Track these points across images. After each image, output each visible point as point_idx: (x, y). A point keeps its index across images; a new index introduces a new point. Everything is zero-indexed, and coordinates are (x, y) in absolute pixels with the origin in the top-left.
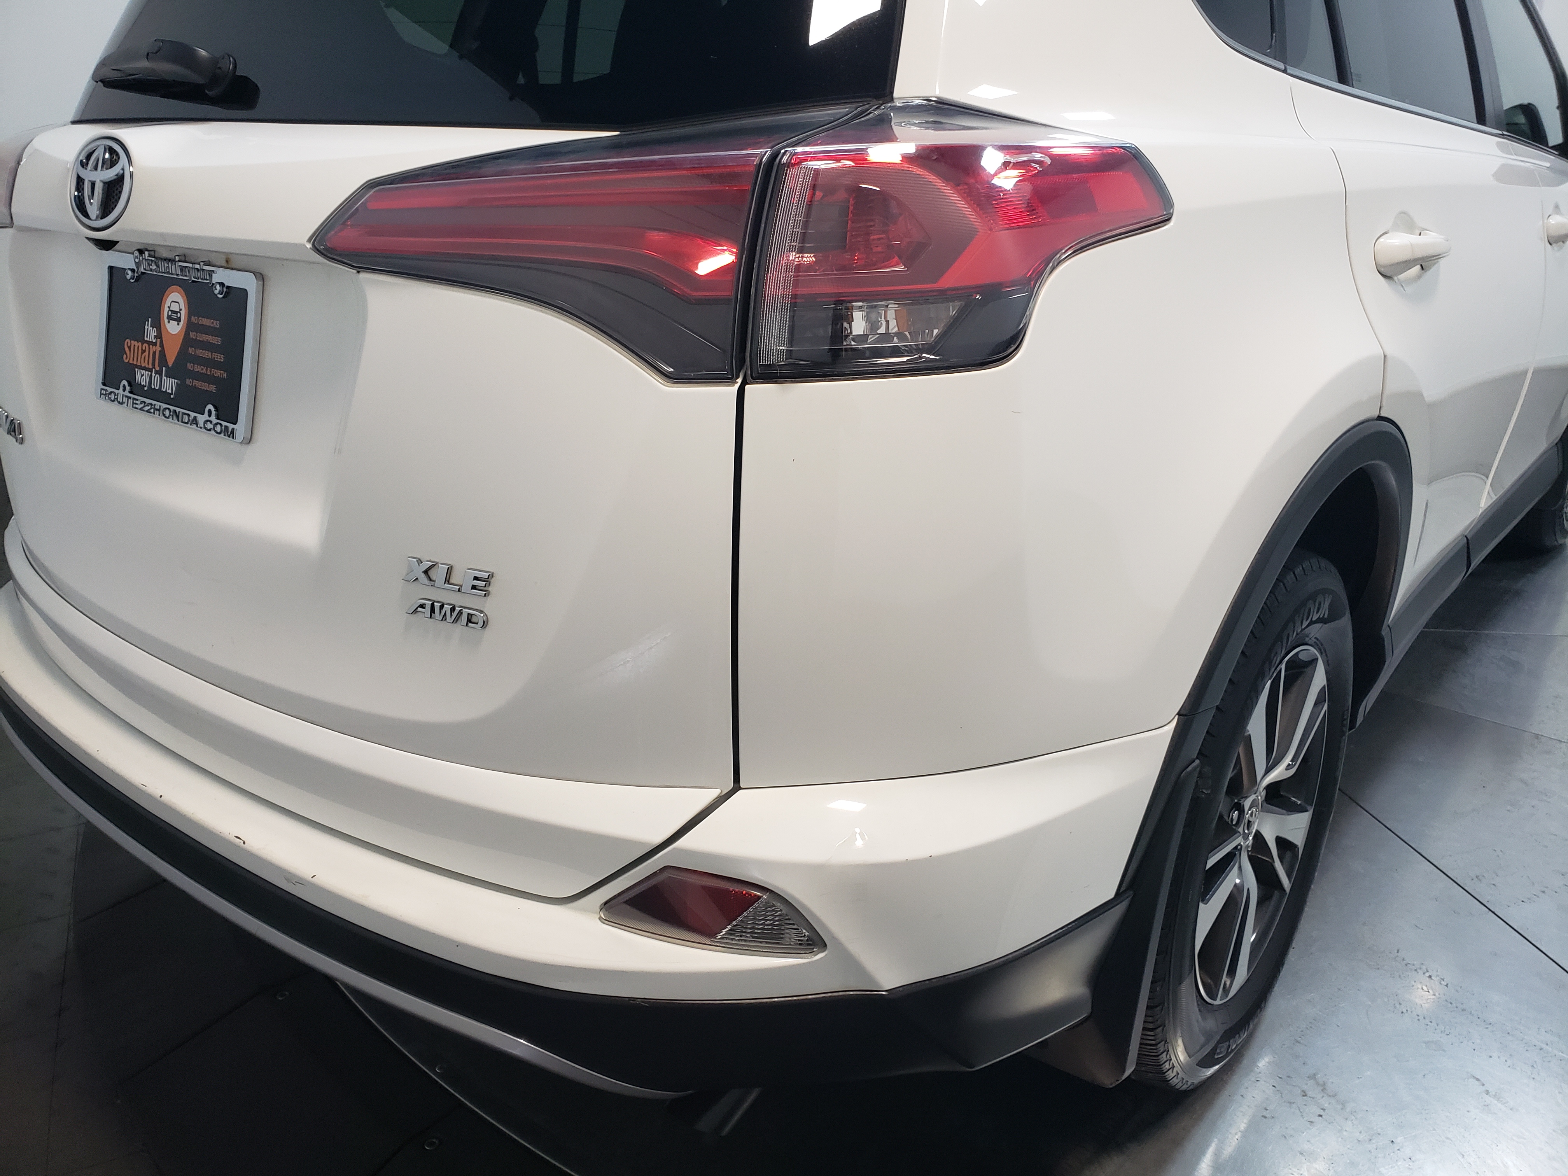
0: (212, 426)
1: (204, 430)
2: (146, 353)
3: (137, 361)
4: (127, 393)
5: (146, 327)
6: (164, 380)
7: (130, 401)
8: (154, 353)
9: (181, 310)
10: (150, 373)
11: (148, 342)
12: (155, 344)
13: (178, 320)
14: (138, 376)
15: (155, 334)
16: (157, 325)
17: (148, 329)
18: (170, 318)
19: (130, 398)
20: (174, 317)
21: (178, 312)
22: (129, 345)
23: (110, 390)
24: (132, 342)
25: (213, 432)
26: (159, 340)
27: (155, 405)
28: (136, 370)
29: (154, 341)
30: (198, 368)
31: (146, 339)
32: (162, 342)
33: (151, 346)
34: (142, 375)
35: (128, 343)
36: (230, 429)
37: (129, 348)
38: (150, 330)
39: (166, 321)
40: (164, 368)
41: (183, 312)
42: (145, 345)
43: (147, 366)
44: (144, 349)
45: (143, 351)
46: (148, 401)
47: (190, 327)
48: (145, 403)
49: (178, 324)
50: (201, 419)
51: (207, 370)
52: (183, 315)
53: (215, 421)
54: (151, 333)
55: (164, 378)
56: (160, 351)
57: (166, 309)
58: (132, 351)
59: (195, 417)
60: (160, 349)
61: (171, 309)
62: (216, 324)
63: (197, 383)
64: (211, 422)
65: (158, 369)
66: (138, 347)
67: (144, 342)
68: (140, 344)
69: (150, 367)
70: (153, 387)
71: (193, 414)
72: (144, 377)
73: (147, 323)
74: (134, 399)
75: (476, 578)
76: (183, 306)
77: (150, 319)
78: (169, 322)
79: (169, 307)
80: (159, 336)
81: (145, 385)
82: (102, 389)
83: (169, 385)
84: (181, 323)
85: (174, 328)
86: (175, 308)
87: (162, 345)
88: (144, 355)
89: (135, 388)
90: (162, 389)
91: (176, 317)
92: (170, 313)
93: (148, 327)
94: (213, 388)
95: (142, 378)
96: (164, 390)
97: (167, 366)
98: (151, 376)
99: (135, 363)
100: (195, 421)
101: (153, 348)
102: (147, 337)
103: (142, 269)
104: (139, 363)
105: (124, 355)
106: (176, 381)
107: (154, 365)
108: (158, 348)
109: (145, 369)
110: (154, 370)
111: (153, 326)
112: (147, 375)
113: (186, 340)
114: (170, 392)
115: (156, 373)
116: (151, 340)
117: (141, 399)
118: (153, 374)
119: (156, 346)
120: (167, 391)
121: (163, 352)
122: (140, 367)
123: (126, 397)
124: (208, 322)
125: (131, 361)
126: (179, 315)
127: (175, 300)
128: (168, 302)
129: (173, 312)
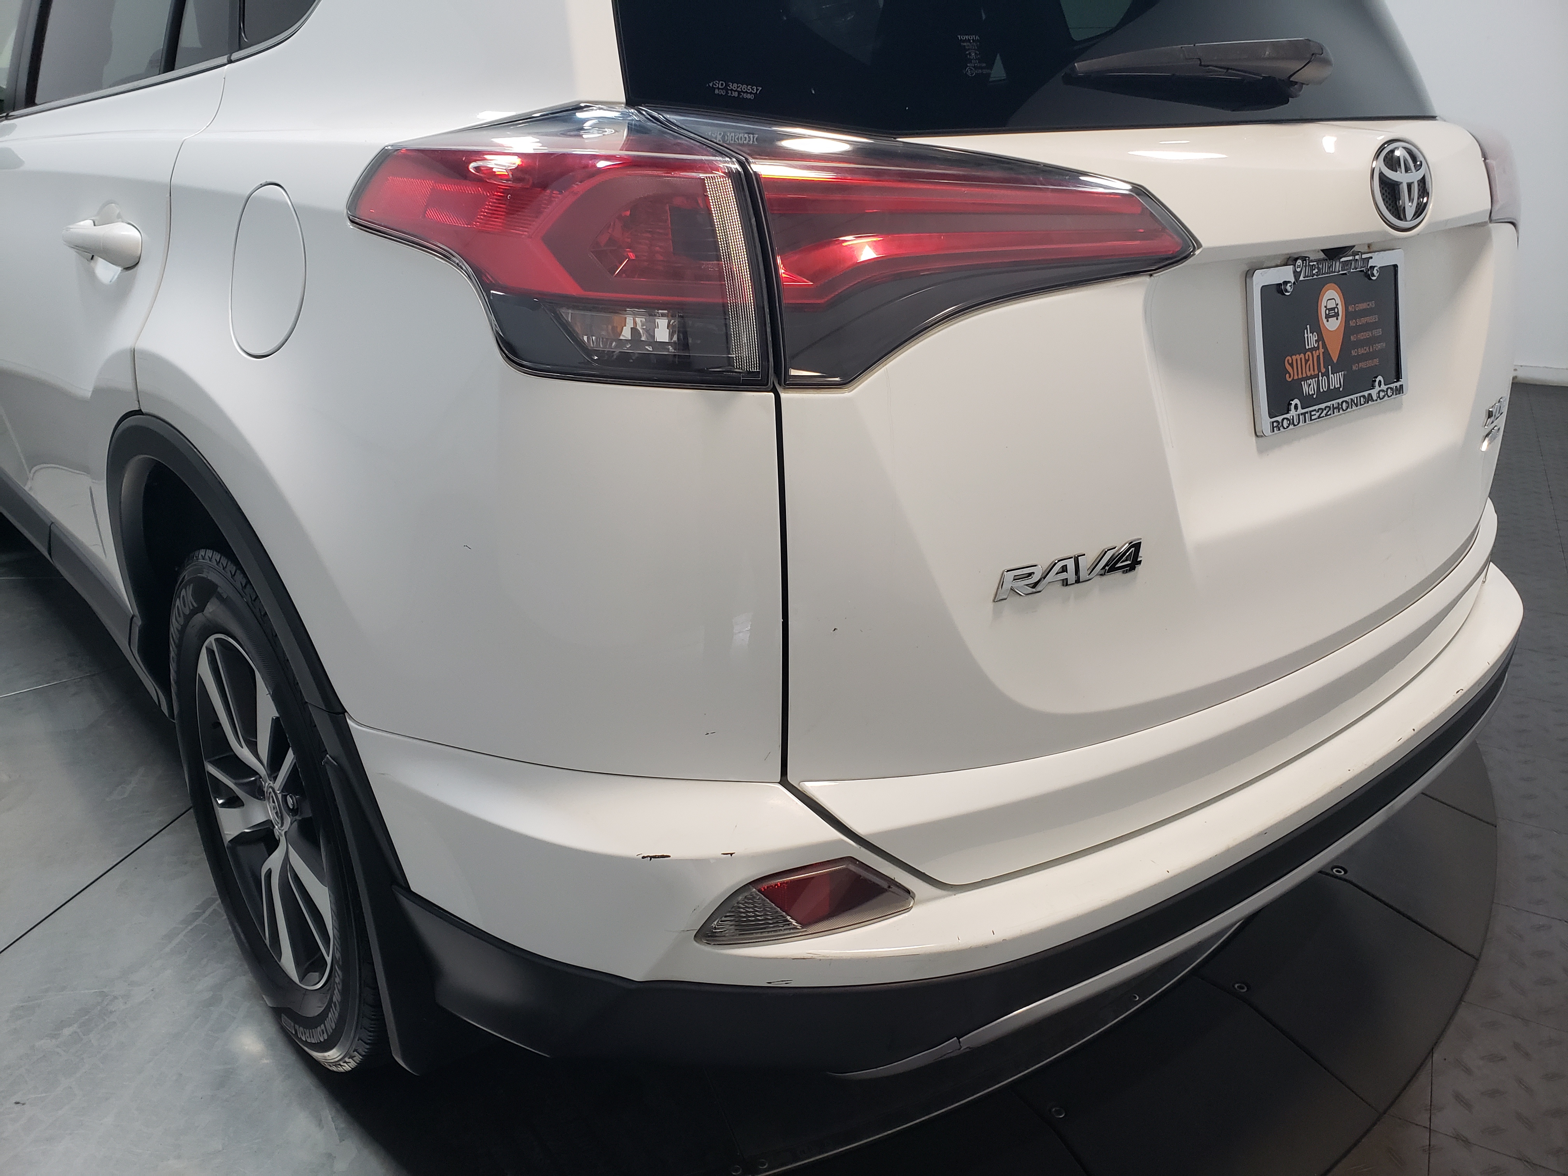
0: (1384, 394)
1: (1378, 401)
2: (1310, 362)
4: (1300, 410)
5: (1306, 335)
6: (1332, 378)
7: (1307, 416)
8: (1318, 357)
9: (1337, 305)
10: (1316, 379)
11: (1312, 350)
12: (1318, 348)
13: (1337, 315)
14: (1305, 388)
15: (1316, 338)
16: (1317, 328)
17: (1308, 337)
18: (1328, 317)
19: (1307, 412)
20: (1332, 313)
21: (1335, 308)
22: (1290, 362)
23: (1279, 419)
24: (1294, 357)
25: (1386, 398)
26: (1320, 343)
27: (1331, 405)
28: (1303, 383)
29: (1316, 345)
31: (1307, 347)
32: (1324, 343)
33: (1314, 353)
34: (1310, 385)
35: (1288, 360)
36: (1399, 388)
37: (1291, 365)
38: (1310, 337)
39: (1325, 320)
40: (1330, 367)
41: (1340, 307)
42: (1309, 353)
43: (1313, 374)
44: (1307, 358)
45: (1307, 361)
46: (1323, 406)
47: (1349, 316)
48: (1321, 409)
49: (1337, 319)
50: (1374, 393)
51: (1369, 348)
52: (1340, 309)
53: (1385, 388)
54: (1311, 339)
55: (1331, 376)
56: (1322, 353)
57: (1323, 309)
58: (1293, 366)
59: (1369, 395)
60: (1323, 350)
61: (1328, 308)
62: (1372, 304)
63: (1362, 365)
64: (1383, 391)
65: (1323, 370)
66: (1301, 358)
67: (1305, 351)
68: (1302, 356)
69: (1316, 372)
70: (1322, 391)
71: (1366, 393)
72: (1312, 386)
73: (1306, 331)
74: (1310, 412)
77: (1308, 326)
78: (1328, 321)
79: (1325, 307)
80: (1320, 338)
81: (1313, 393)
82: (1272, 422)
83: (1336, 380)
84: (1340, 318)
85: (1333, 325)
86: (1331, 304)
87: (1324, 345)
89: (1308, 401)
90: (1331, 388)
91: (1333, 314)
92: (1327, 311)
93: (1308, 334)
94: (1377, 362)
95: (1307, 388)
96: (1333, 388)
97: (1332, 362)
98: (1318, 380)
99: (1300, 376)
100: (1369, 398)
101: (1316, 354)
102: (1308, 345)
103: (1301, 278)
104: (1304, 375)
105: (1287, 375)
106: (1343, 373)
107: (1319, 370)
108: (1321, 350)
109: (1312, 377)
110: (1320, 374)
111: (1312, 332)
112: (1313, 382)
113: (1348, 330)
114: (1339, 386)
115: (1322, 377)
116: (1313, 346)
117: (1316, 407)
118: (1320, 378)
119: (1319, 349)
120: (1336, 387)
121: (1326, 353)
122: (1307, 378)
123: (1302, 414)
124: (1364, 306)
125: (1296, 377)
126: (1336, 310)
127: (1331, 297)
128: (1324, 303)
129: (1330, 310)
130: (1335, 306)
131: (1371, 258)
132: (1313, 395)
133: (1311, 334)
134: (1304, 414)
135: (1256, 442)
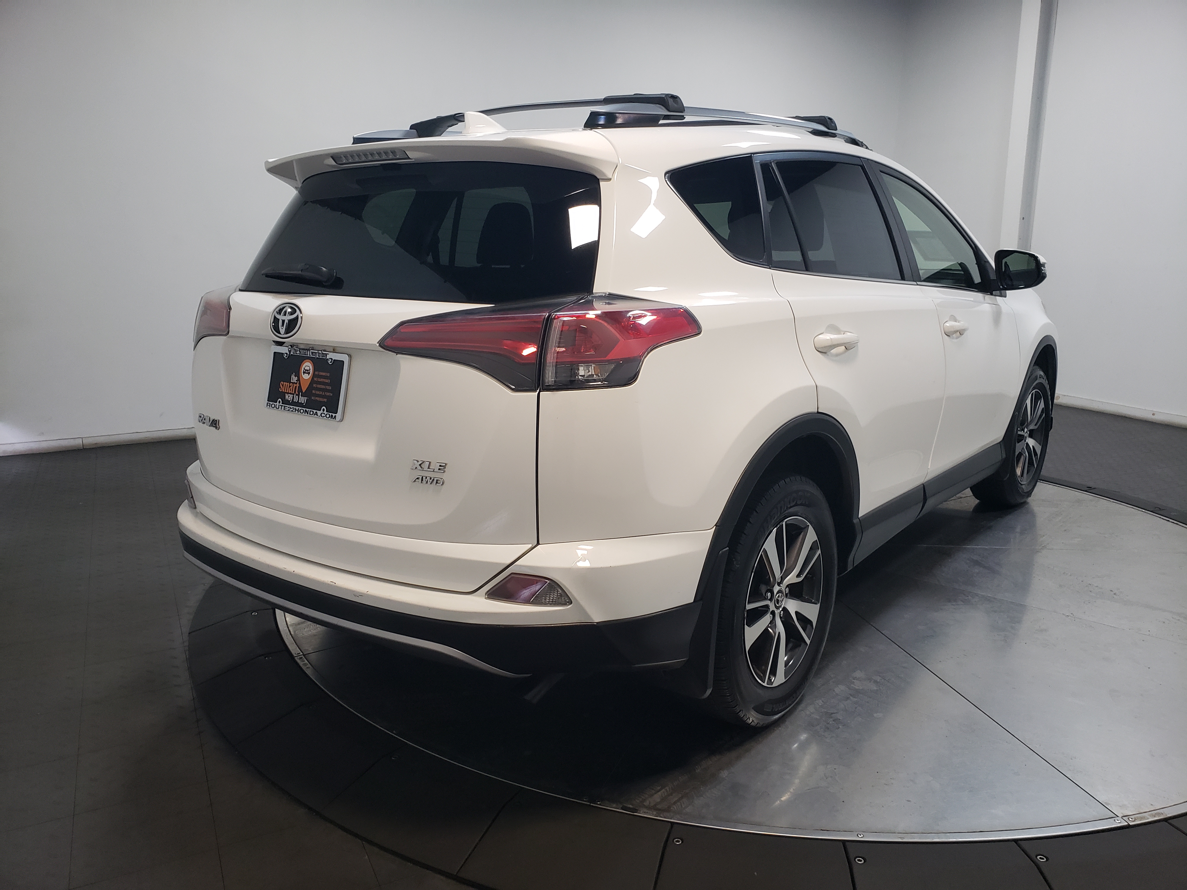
0: (325, 415)
1: (321, 417)
2: (292, 387)
4: (281, 404)
7: (283, 407)
8: (296, 387)
9: (310, 369)
10: (293, 395)
11: (293, 383)
12: (296, 383)
13: (309, 373)
14: (287, 397)
15: (297, 379)
16: (298, 375)
18: (304, 373)
19: (283, 406)
20: (307, 372)
21: (308, 370)
23: (271, 403)
24: (284, 383)
25: (325, 417)
26: (298, 382)
27: (296, 408)
28: (286, 394)
29: (296, 382)
30: (318, 393)
31: (292, 381)
32: (300, 382)
33: (294, 384)
34: (289, 396)
35: (282, 383)
36: (334, 416)
37: (283, 385)
39: (302, 374)
40: (300, 393)
41: (311, 370)
42: (291, 384)
43: (292, 393)
44: (290, 385)
45: (290, 387)
46: (292, 407)
47: (314, 375)
48: (290, 408)
49: (309, 375)
50: (319, 413)
51: (322, 393)
53: (326, 413)
54: (294, 379)
55: (300, 397)
56: (299, 386)
57: (303, 369)
58: (284, 386)
59: (316, 412)
60: (299, 385)
62: (328, 375)
63: (317, 398)
64: (324, 414)
65: (297, 393)
66: (287, 385)
67: (290, 382)
68: (288, 383)
69: (293, 392)
70: (294, 401)
71: (315, 411)
72: (290, 397)
73: (292, 375)
74: (285, 406)
75: (440, 466)
76: (311, 368)
77: (294, 374)
78: (304, 374)
79: (304, 368)
80: (299, 380)
81: (290, 400)
82: (268, 403)
83: (303, 400)
84: (310, 375)
85: (306, 377)
86: (307, 368)
87: (300, 384)
88: (290, 388)
89: (285, 402)
90: (299, 401)
92: (304, 371)
93: (293, 377)
94: (325, 400)
95: (289, 397)
96: (300, 402)
97: (302, 392)
99: (285, 391)
100: (316, 414)
103: (292, 353)
104: (287, 392)
105: (280, 389)
106: (306, 398)
107: (295, 392)
108: (298, 385)
109: (291, 394)
111: (295, 376)
113: (312, 381)
114: (303, 402)
115: (296, 395)
117: (289, 406)
118: (295, 396)
120: (302, 402)
121: (300, 387)
122: (288, 393)
123: (280, 405)
124: (324, 374)
125: (283, 391)
126: (309, 371)
127: (308, 365)
128: (304, 366)
129: (306, 370)
131: (329, 354)
134: (282, 406)
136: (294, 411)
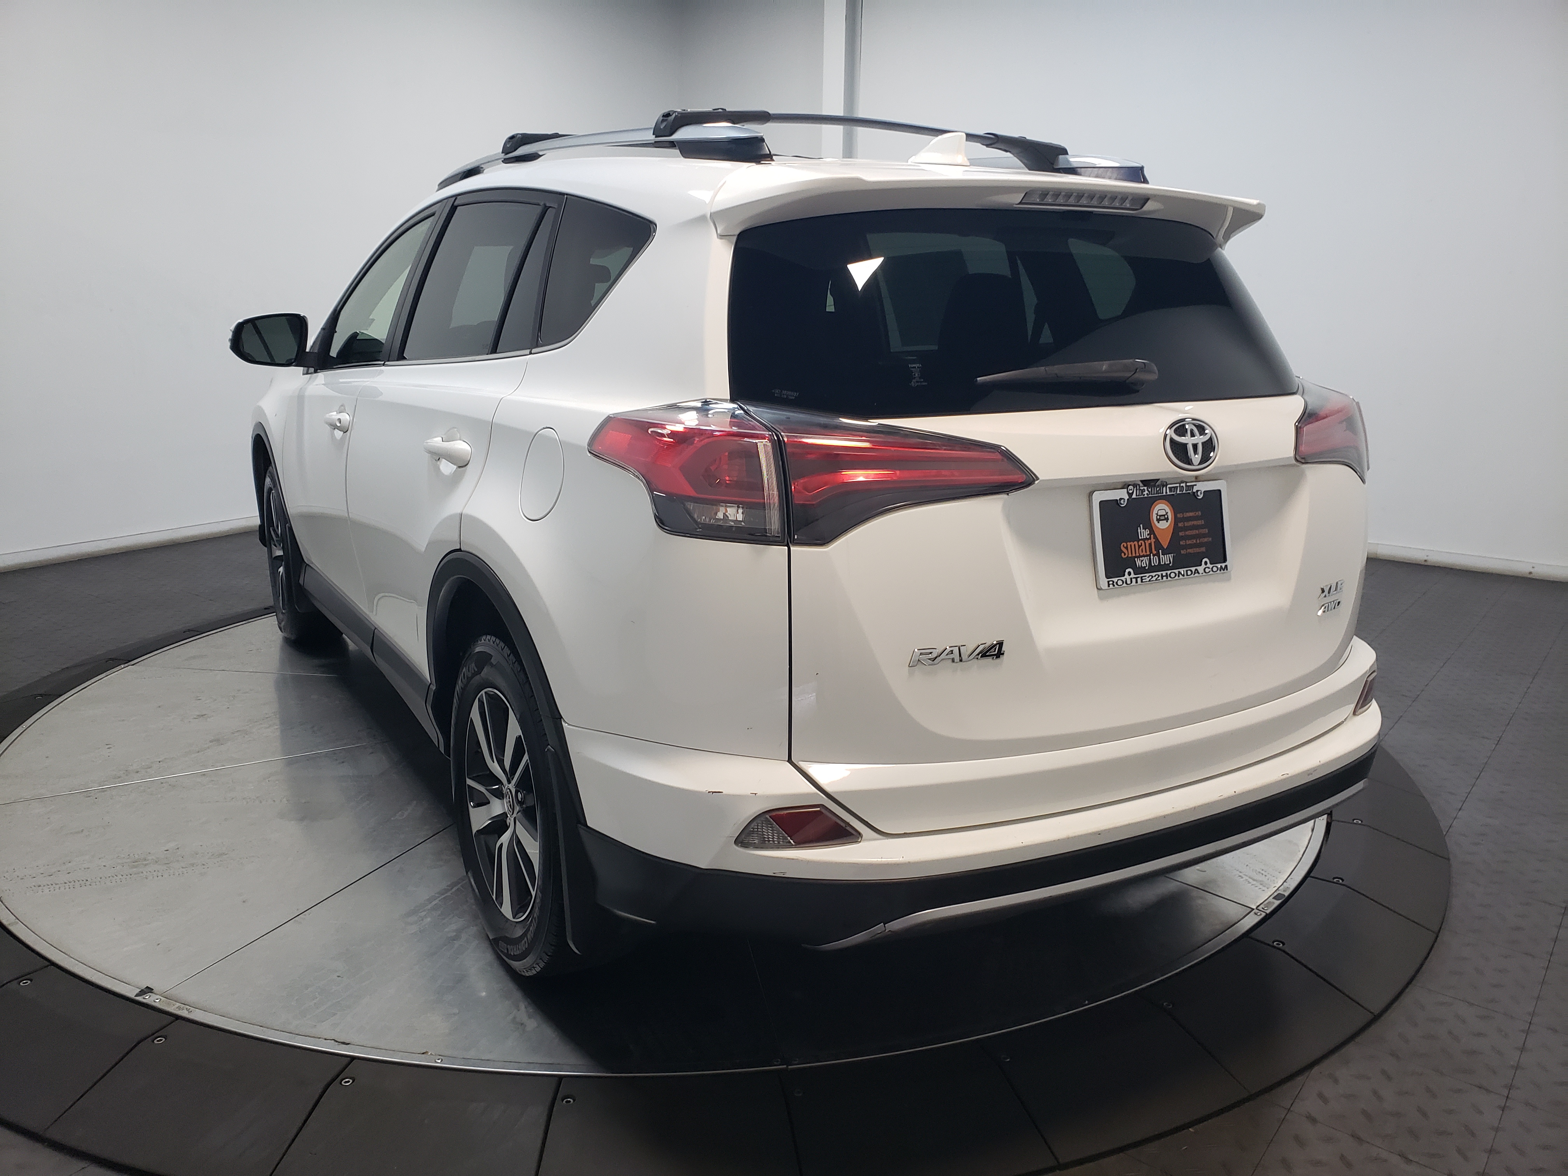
0: (1210, 570)
1: (1204, 574)
2: (1143, 546)
3: (1132, 554)
4: (1133, 575)
5: (1139, 531)
6: (1162, 557)
7: (1139, 580)
8: (1150, 545)
9: (1167, 513)
10: (1148, 557)
11: (1144, 540)
13: (1167, 519)
14: (1138, 563)
15: (1148, 533)
16: (1149, 526)
17: (1141, 532)
18: (1158, 520)
19: (1139, 577)
20: (1163, 518)
21: (1164, 515)
22: (1125, 546)
23: (1115, 579)
24: (1128, 543)
25: (1211, 572)
26: (1152, 536)
27: (1162, 574)
28: (1136, 559)
29: (1148, 537)
30: (1189, 542)
31: (1140, 538)
33: (1146, 541)
34: (1142, 561)
35: (1123, 545)
36: (1223, 567)
37: (1127, 548)
38: (1143, 532)
39: (1156, 522)
40: (1160, 551)
41: (1169, 514)
42: (1142, 541)
43: (1145, 554)
44: (1140, 544)
45: (1139, 547)
46: (1153, 574)
47: (1176, 520)
48: (1151, 576)
49: (1167, 522)
50: (1200, 569)
51: (1196, 541)
52: (1170, 516)
53: (1211, 566)
54: (1144, 533)
55: (1161, 556)
56: (1155, 542)
57: (1154, 515)
58: (1128, 549)
59: (1196, 570)
61: (1159, 514)
62: (1199, 513)
63: (1190, 551)
64: (1209, 568)
65: (1155, 552)
66: (1135, 545)
67: (1139, 540)
68: (1136, 543)
69: (1148, 553)
70: (1153, 565)
71: (1193, 569)
72: (1144, 561)
73: (1139, 528)
74: (1142, 577)
76: (1168, 510)
77: (1141, 526)
78: (1158, 522)
79: (1157, 514)
80: (1152, 533)
82: (1108, 582)
83: (1166, 559)
84: (1169, 521)
86: (1161, 513)
87: (1155, 537)
88: (1141, 548)
89: (1139, 571)
90: (1161, 563)
92: (1158, 517)
93: (1141, 530)
94: (1203, 549)
95: (1140, 563)
97: (1162, 548)
98: (1150, 558)
99: (1134, 555)
100: (1197, 571)
101: (1147, 542)
102: (1141, 536)
103: (1134, 496)
104: (1138, 555)
105: (1123, 554)
106: (1172, 555)
107: (1151, 552)
108: (1153, 540)
109: (1144, 556)
110: (1152, 554)
112: (1146, 560)
113: (1176, 529)
114: (1168, 562)
115: (1154, 556)
116: (1145, 537)
117: (1147, 575)
118: (1152, 557)
119: (1151, 539)
120: (1166, 563)
121: (1157, 542)
122: (1140, 556)
123: (1134, 578)
124: (1191, 514)
125: (1130, 556)
126: (1166, 516)
127: (1161, 508)
128: (1155, 512)
129: (1160, 516)
130: (1165, 513)
131: (1196, 485)
132: (1145, 567)
133: (1144, 530)
134: (1136, 578)
135: (1098, 593)
136: (1160, 578)
